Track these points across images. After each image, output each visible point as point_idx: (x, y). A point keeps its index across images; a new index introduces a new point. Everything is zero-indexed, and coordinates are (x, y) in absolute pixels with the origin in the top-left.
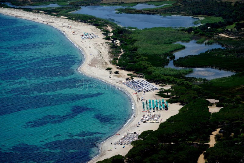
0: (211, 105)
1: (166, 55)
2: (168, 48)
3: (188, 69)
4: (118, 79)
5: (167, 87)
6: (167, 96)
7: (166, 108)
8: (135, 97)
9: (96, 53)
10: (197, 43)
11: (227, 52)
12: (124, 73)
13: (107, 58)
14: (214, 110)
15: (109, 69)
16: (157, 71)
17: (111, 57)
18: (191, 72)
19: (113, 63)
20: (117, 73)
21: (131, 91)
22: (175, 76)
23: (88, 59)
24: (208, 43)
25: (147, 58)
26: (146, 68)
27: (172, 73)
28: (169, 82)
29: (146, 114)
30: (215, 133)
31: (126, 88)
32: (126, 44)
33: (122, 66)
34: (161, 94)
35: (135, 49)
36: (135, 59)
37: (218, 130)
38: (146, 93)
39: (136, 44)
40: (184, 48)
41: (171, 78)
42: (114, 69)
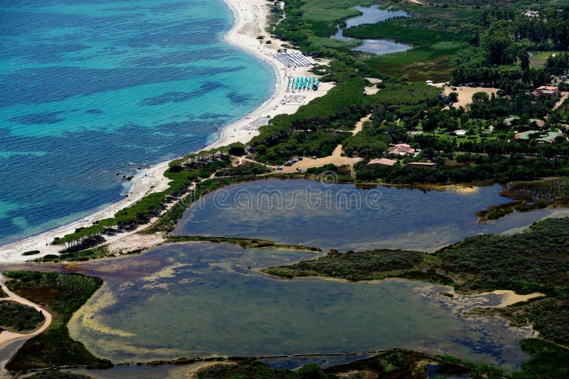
0: (371, 85)
1: (337, 22)
2: (340, 14)
3: (358, 41)
4: (268, 50)
5: (325, 62)
6: (322, 74)
7: (315, 88)
8: (282, 73)
9: (251, 17)
10: (379, 8)
11: (409, 21)
12: (278, 43)
13: (263, 24)
14: (371, 91)
15: (260, 38)
16: (317, 42)
17: (268, 23)
18: (359, 44)
19: (269, 30)
20: (269, 42)
21: (279, 65)
22: (339, 49)
23: (239, 26)
24: (392, 10)
25: (311, 25)
26: (305, 38)
27: (336, 45)
28: (329, 56)
29: (289, 94)
30: (363, 120)
31: (276, 62)
32: (291, 8)
33: (278, 35)
34: (315, 70)
35: (300, 14)
36: (297, 26)
37: (370, 116)
38: (298, 69)
39: (302, 8)
40: (361, 14)
41: (332, 51)
42: (268, 37)
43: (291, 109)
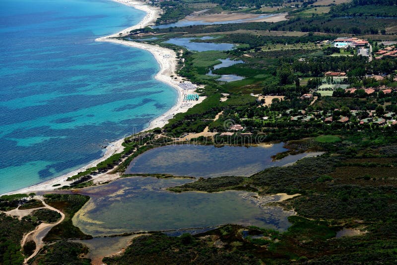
0: (223, 96)
1: (209, 67)
2: (211, 63)
3: (219, 76)
4: (175, 82)
5: (202, 87)
6: (201, 92)
7: (197, 99)
8: (182, 93)
9: (168, 66)
10: (230, 60)
11: (244, 65)
12: (180, 78)
13: (173, 69)
14: (224, 100)
15: (172, 76)
16: (199, 77)
17: (176, 69)
18: (219, 77)
19: (176, 73)
20: (176, 78)
21: (180, 89)
22: (210, 80)
23: (162, 71)
24: (236, 60)
25: (197, 69)
26: (194, 75)
27: (208, 78)
28: (204, 83)
29: (184, 103)
30: (219, 114)
31: (179, 87)
32: (187, 61)
33: (181, 75)
34: (197, 91)
35: (192, 64)
36: (190, 70)
37: (222, 112)
38: (189, 90)
39: (193, 61)
40: (221, 63)
41: (206, 81)
42: (175, 75)
43: (184, 110)
